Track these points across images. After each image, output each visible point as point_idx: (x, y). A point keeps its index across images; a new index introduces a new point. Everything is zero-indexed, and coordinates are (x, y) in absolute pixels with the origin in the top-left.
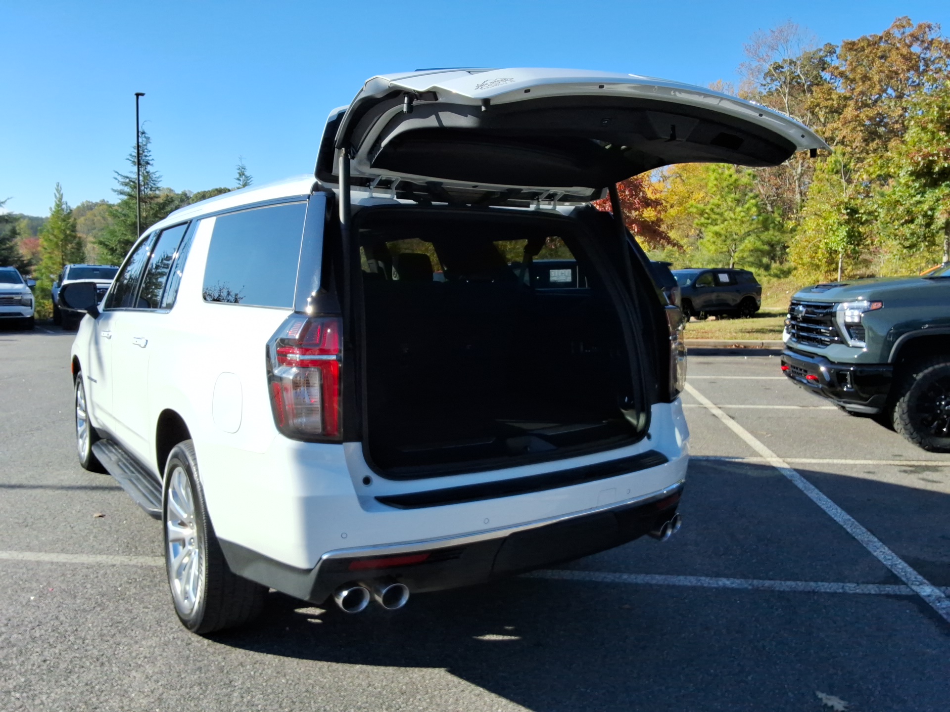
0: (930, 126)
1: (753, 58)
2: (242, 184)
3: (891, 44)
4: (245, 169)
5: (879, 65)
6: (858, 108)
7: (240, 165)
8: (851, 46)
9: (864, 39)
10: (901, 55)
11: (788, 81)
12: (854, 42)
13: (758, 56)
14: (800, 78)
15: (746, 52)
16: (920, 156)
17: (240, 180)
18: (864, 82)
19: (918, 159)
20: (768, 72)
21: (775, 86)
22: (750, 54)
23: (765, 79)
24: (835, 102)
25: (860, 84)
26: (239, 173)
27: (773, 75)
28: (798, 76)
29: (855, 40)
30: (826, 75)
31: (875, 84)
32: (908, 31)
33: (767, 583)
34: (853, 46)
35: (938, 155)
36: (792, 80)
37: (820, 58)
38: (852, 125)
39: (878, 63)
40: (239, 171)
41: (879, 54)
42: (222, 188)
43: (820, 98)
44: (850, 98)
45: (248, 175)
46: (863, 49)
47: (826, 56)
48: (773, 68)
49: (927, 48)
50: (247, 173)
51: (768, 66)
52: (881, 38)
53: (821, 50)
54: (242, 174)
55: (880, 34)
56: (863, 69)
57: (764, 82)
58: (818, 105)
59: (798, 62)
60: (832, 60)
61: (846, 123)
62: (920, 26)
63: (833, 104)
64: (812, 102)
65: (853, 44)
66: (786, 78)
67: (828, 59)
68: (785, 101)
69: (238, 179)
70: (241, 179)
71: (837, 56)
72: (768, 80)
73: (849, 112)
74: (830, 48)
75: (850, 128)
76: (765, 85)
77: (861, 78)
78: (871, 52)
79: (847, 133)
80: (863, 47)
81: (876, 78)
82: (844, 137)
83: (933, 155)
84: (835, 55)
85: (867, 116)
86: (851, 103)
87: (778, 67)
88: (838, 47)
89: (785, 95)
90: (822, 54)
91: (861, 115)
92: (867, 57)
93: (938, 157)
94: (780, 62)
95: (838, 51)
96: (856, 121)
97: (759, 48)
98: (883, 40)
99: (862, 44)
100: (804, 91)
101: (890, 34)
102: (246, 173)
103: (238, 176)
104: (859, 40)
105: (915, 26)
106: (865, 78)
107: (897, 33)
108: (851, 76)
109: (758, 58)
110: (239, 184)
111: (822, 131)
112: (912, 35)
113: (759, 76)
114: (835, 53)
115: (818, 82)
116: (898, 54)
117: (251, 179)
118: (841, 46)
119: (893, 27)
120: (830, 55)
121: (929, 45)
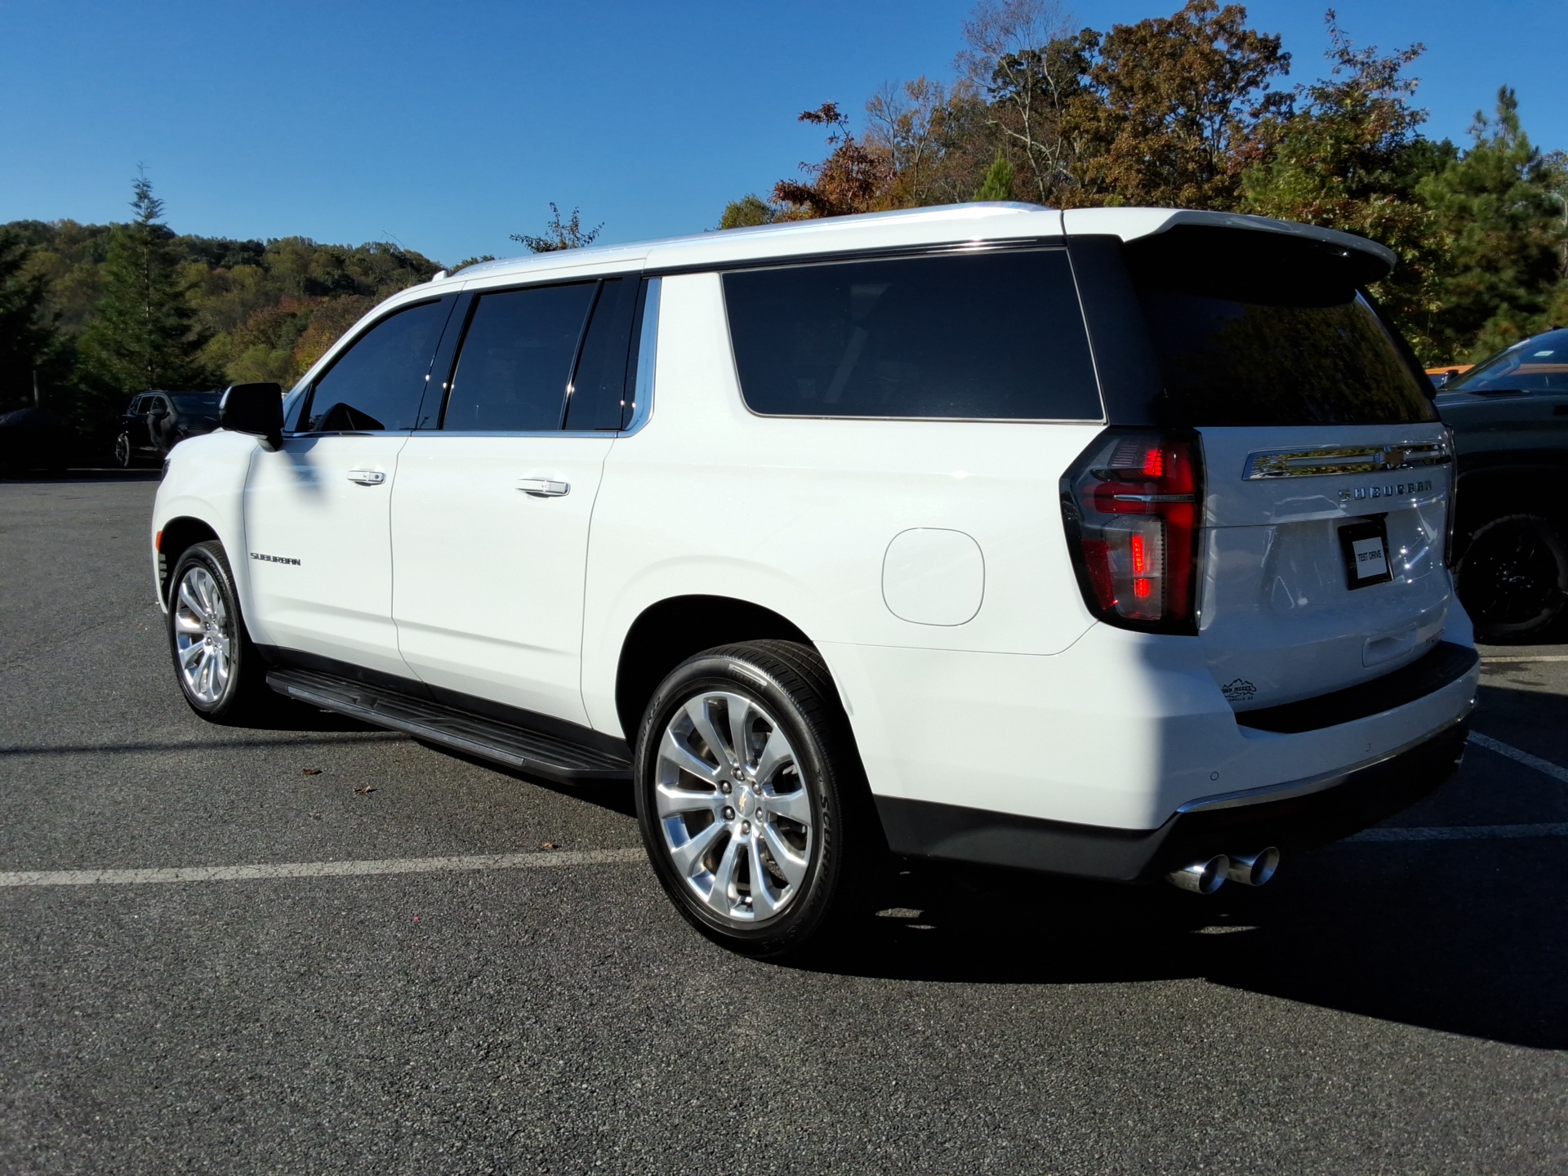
0: (1320, 167)
1: (977, 44)
2: (143, 214)
3: (1185, 35)
4: (149, 187)
5: (1168, 68)
6: (1136, 135)
7: (140, 179)
8: (1125, 36)
9: (1146, 24)
10: (1202, 53)
11: (1030, 85)
12: (1130, 29)
13: (985, 43)
14: (1048, 83)
15: (966, 33)
16: (1310, 212)
17: (140, 207)
18: (1145, 93)
19: (1307, 216)
20: (1000, 71)
21: (1010, 91)
22: (973, 38)
23: (994, 80)
24: (1103, 124)
25: (1140, 96)
26: (138, 194)
27: (1008, 75)
28: (1045, 78)
29: (1132, 24)
30: (1085, 80)
31: (1162, 97)
32: (1210, 15)
33: (1485, 829)
34: (1130, 35)
35: (1333, 211)
36: (1034, 85)
37: (1075, 52)
38: (1128, 161)
39: (1166, 64)
40: (137, 190)
41: (1168, 50)
42: (30, 220)
43: (1080, 116)
44: (1125, 119)
45: (155, 199)
46: (1144, 41)
47: (1083, 49)
48: (1007, 63)
49: (1237, 46)
50: (154, 195)
51: (996, 60)
52: (1170, 25)
53: (1076, 38)
54: (143, 196)
55: (1169, 18)
56: (1143, 72)
57: (993, 86)
58: (1077, 127)
59: (1044, 56)
60: (1092, 57)
61: (1119, 158)
62: (1229, 10)
63: (1099, 126)
64: (1068, 122)
65: (1129, 31)
66: (1026, 83)
67: (1086, 55)
68: (1026, 118)
69: (137, 205)
70: (142, 205)
71: (1100, 50)
72: (1000, 81)
73: (1124, 140)
74: (1090, 36)
75: (1125, 165)
76: (994, 91)
77: (1142, 88)
78: (1155, 48)
79: (1119, 173)
80: (1144, 37)
81: (1164, 88)
82: (1116, 180)
83: (1327, 211)
84: (1097, 48)
85: (1150, 148)
86: (1128, 126)
87: (1013, 62)
88: (1101, 35)
89: (1024, 108)
90: (1077, 44)
91: (1142, 146)
92: (1151, 54)
93: (1335, 215)
94: (1016, 54)
95: (1102, 41)
96: (1132, 156)
97: (986, 30)
98: (1174, 28)
99: (1144, 33)
100: (1053, 104)
101: (1184, 19)
102: (151, 195)
103: (135, 199)
104: (1138, 27)
105: (1221, 9)
106: (1148, 87)
107: (1193, 19)
108: (1126, 83)
109: (984, 46)
110: (139, 214)
111: (1082, 170)
112: (1217, 23)
113: (986, 75)
114: (1098, 45)
115: (1073, 90)
116: (1196, 52)
117: (161, 206)
118: (1108, 34)
119: (1188, 8)
120: (1089, 48)
121: (1241, 41)
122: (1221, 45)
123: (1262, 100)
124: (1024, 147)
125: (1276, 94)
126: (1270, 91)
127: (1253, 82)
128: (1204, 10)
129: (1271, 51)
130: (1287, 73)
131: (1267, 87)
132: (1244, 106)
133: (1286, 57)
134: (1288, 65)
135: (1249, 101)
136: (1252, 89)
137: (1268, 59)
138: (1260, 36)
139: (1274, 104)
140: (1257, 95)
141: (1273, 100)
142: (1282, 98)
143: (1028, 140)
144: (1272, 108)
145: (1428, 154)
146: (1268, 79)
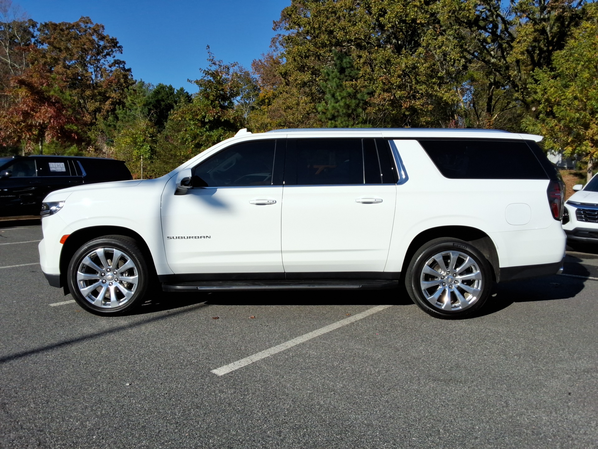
10: (88, 40)
11: (8, 38)
14: (17, 39)
28: (15, 36)
29: (57, 23)
32: (90, 25)
36: (11, 38)
37: (25, 27)
47: (29, 27)
52: (74, 26)
53: (25, 22)
55: (72, 23)
59: (13, 27)
60: (34, 31)
62: (97, 25)
66: (6, 36)
67: (31, 30)
68: (7, 51)
71: (38, 29)
74: (33, 22)
88: (38, 23)
89: (6, 47)
90: (25, 24)
95: (39, 26)
101: (79, 25)
105: (95, 24)
107: (83, 25)
112: (93, 29)
114: (37, 27)
118: (41, 24)
119: (80, 21)
120: (32, 27)
121: (102, 38)
122: (95, 37)
123: (112, 61)
124: (7, 64)
125: (118, 60)
126: (116, 58)
127: (108, 54)
128: (87, 23)
129: (114, 43)
130: (122, 53)
131: (114, 57)
132: (106, 62)
133: (120, 47)
134: (122, 50)
135: (107, 61)
136: (108, 57)
137: (114, 47)
138: (111, 37)
139: (118, 63)
140: (110, 59)
141: (117, 62)
142: (121, 62)
143: (9, 62)
144: (117, 65)
145: (165, 89)
146: (114, 54)
